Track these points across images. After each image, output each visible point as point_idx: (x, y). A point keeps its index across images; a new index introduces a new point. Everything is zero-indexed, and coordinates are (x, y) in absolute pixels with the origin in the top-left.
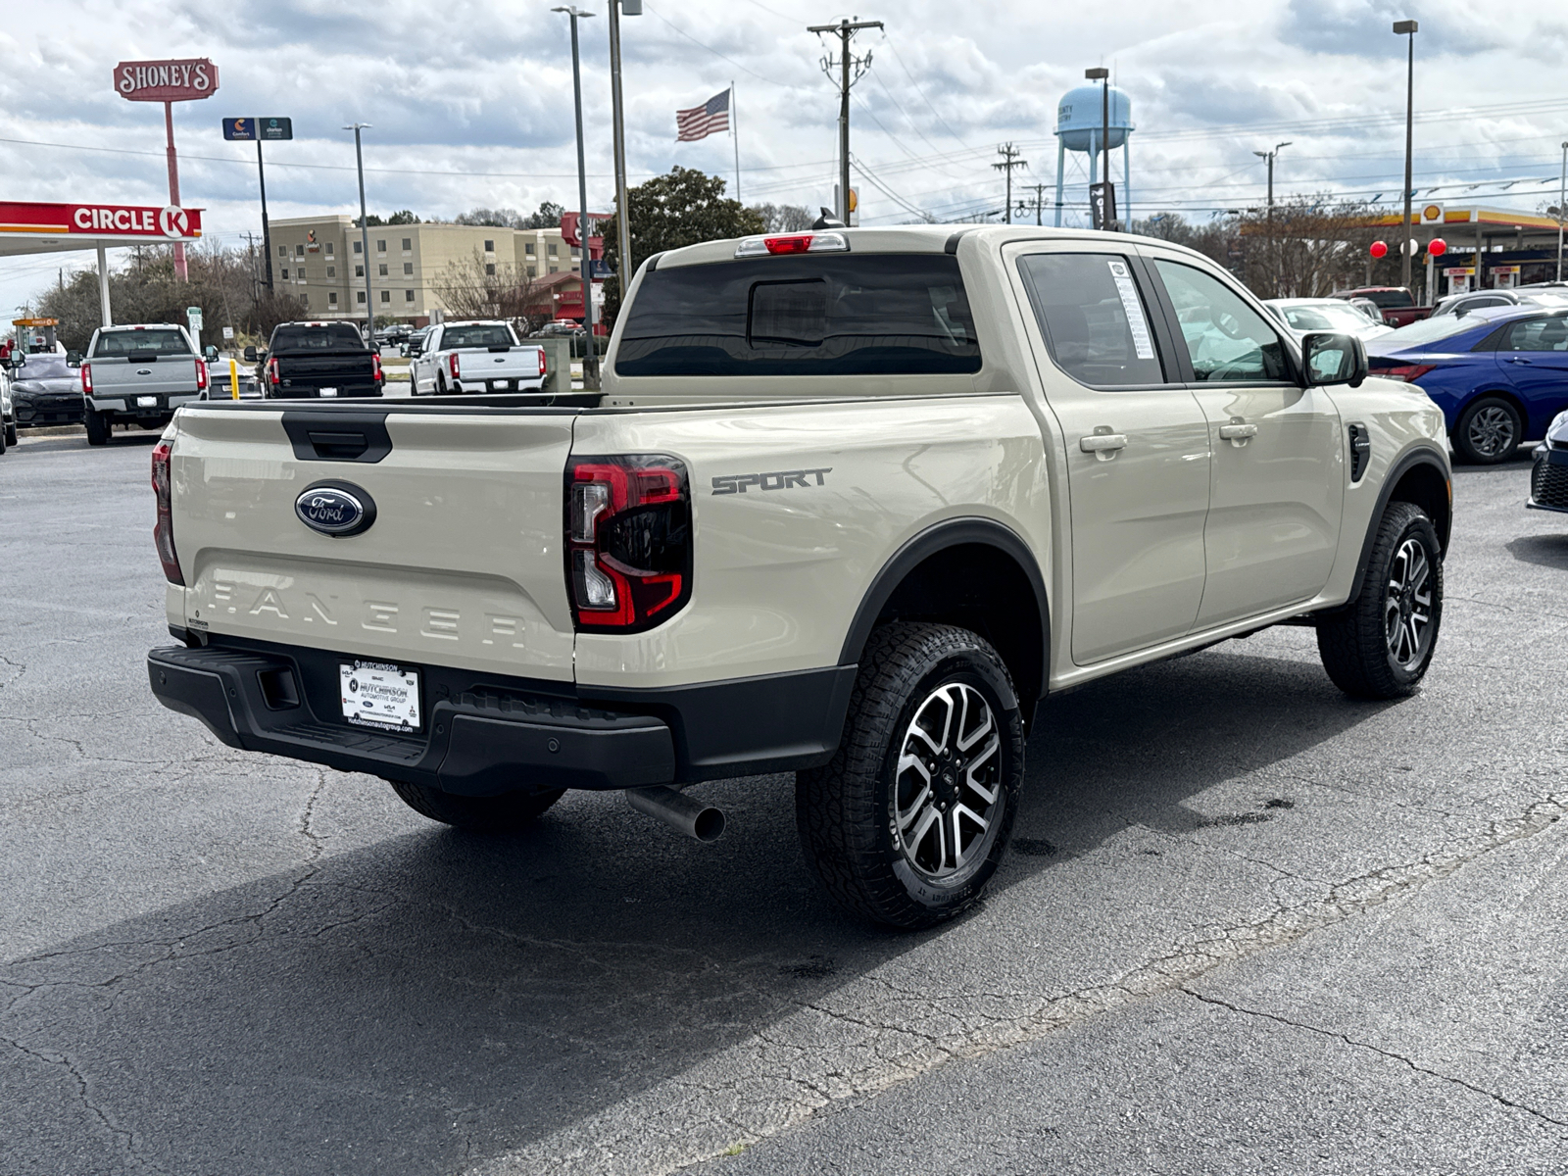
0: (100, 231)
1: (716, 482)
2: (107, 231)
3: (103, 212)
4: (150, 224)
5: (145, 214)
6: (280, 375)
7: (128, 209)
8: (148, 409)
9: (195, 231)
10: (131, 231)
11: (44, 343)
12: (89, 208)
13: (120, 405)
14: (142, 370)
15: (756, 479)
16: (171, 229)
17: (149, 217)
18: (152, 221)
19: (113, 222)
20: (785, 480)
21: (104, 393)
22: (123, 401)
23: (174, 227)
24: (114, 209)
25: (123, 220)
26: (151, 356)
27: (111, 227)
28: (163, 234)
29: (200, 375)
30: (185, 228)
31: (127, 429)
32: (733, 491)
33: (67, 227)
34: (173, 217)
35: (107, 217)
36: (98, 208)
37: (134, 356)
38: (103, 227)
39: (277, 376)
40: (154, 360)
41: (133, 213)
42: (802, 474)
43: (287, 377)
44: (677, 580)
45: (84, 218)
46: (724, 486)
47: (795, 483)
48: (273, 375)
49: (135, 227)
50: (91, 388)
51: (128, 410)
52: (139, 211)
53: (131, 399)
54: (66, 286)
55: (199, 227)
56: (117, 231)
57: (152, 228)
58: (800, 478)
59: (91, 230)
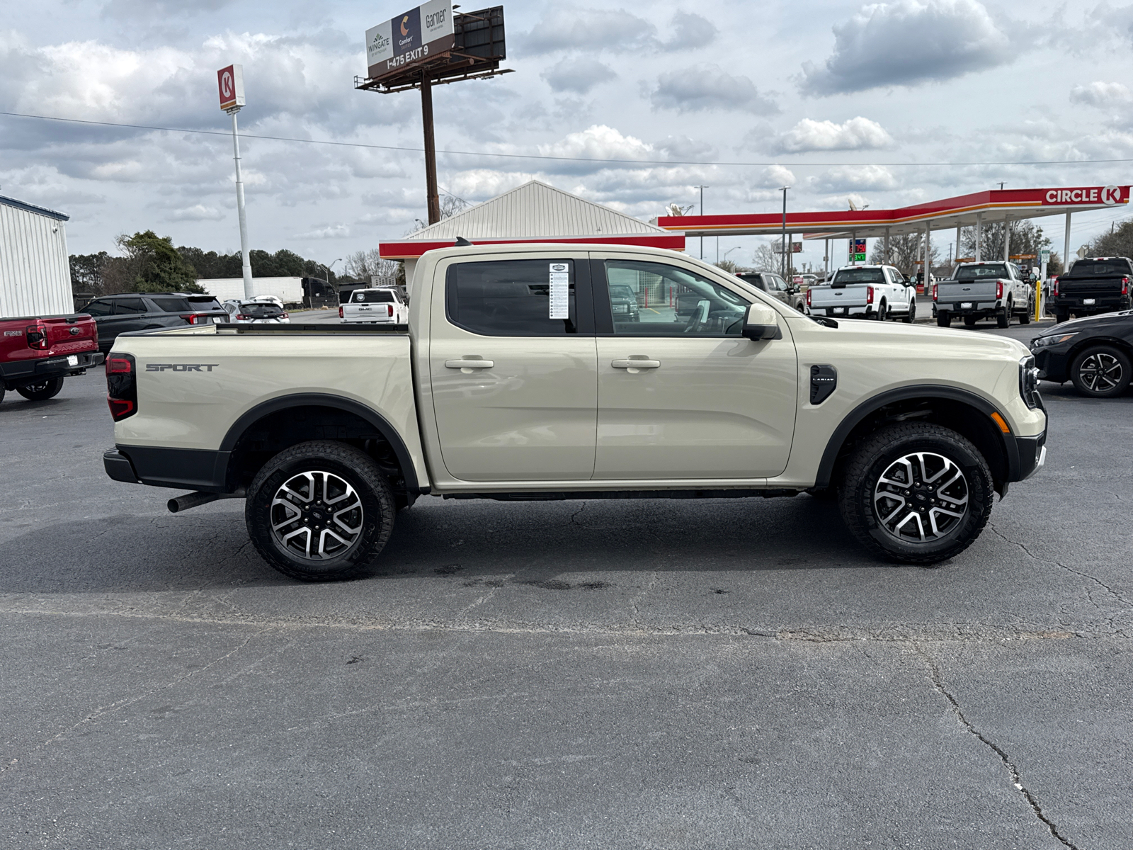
0: (1062, 203)
1: (148, 366)
2: (1066, 203)
3: (1064, 192)
4: (1094, 197)
5: (1092, 191)
6: (1059, 291)
7: (1081, 189)
8: (966, 310)
9: (1125, 199)
10: (1081, 202)
11: (1026, 269)
12: (1056, 190)
13: (951, 307)
14: (966, 288)
15: (170, 366)
16: (1108, 199)
17: (1094, 193)
18: (1096, 195)
19: (1070, 198)
20: (186, 368)
21: (943, 301)
22: (952, 305)
23: (1111, 198)
24: (1071, 190)
25: (1077, 195)
26: (971, 280)
27: (1069, 200)
28: (1103, 203)
29: (999, 291)
30: (1118, 198)
31: (987, 320)
32: (157, 370)
33: (1041, 202)
34: (1111, 192)
35: (1067, 195)
36: (1062, 190)
37: (961, 280)
38: (1064, 200)
39: (1057, 291)
40: (973, 282)
41: (1084, 191)
42: (199, 366)
43: (1063, 292)
44: (130, 404)
45: (1052, 196)
46: (152, 367)
47: (193, 369)
48: (1055, 290)
49: (1085, 199)
50: (937, 298)
51: (954, 310)
52: (1088, 190)
53: (957, 304)
54: (1114, 232)
55: (1128, 197)
56: (1072, 202)
57: (1096, 199)
58: (197, 368)
59: (1056, 203)
